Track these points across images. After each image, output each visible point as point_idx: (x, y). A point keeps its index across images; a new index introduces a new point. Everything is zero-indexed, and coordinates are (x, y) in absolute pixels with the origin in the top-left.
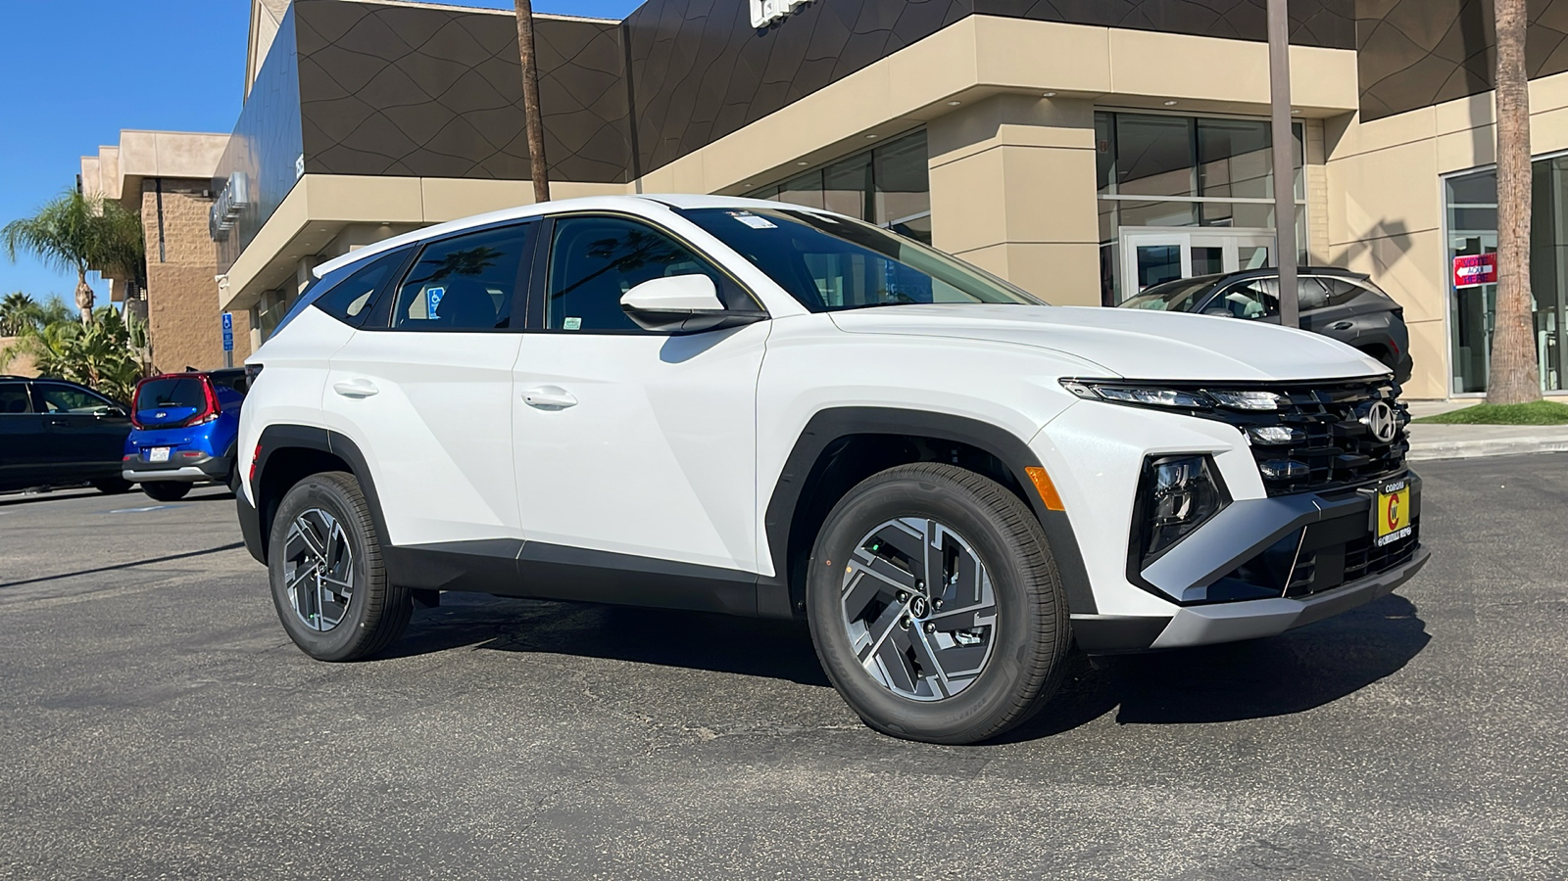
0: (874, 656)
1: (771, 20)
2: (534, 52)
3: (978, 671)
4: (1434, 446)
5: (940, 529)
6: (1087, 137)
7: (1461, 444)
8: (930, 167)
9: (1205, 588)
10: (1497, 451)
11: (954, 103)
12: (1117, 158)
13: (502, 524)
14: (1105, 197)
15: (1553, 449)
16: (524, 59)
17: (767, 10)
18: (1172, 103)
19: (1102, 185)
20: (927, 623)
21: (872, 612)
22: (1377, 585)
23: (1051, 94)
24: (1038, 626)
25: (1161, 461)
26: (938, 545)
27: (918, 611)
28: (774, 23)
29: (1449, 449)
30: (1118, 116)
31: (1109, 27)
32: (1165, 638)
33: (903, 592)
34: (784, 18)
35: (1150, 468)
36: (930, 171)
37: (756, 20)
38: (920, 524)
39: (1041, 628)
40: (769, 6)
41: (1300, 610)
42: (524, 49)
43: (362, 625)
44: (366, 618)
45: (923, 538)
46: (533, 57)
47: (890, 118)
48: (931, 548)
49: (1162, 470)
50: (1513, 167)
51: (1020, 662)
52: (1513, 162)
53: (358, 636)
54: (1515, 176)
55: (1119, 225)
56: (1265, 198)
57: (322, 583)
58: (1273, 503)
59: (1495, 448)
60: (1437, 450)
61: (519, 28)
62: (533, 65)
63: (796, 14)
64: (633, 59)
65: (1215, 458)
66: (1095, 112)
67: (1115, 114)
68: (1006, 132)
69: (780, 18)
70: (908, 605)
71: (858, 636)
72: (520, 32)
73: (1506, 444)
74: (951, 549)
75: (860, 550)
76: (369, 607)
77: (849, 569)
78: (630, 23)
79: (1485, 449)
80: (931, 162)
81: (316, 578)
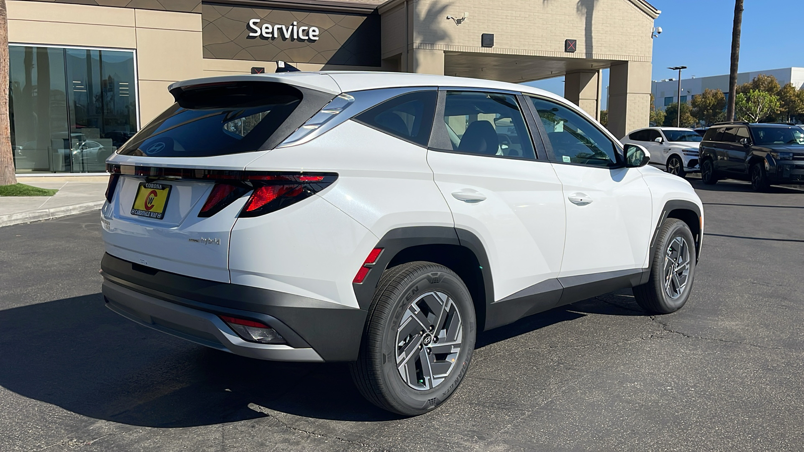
4: (63, 209)
7: (71, 207)
10: (83, 210)
15: (98, 208)
29: (67, 211)
50: (3, 55)
52: (3, 53)
54: (4, 60)
59: (82, 209)
60: (64, 211)
73: (85, 207)
75: (668, 251)
79: (79, 210)
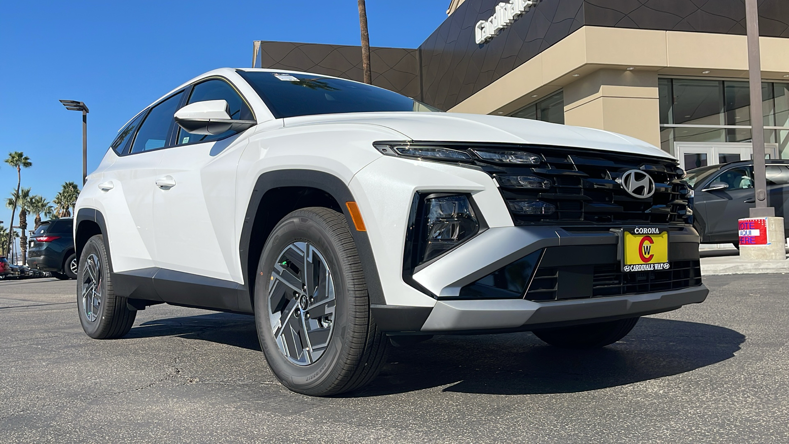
0: (281, 335)
1: (486, 39)
2: (370, 62)
3: (326, 345)
5: (312, 248)
6: (654, 92)
8: (565, 111)
9: (460, 288)
11: (576, 75)
12: (673, 103)
13: (151, 259)
14: (666, 125)
16: (365, 66)
17: (484, 34)
18: (707, 72)
19: (663, 119)
20: (307, 313)
21: (282, 305)
22: (626, 301)
23: (631, 69)
24: (354, 313)
25: (432, 196)
26: (310, 260)
27: (303, 305)
28: (487, 41)
30: (674, 81)
31: (666, 30)
32: (431, 323)
33: (297, 293)
34: (491, 38)
35: (421, 201)
36: (565, 113)
37: (478, 40)
38: (302, 245)
39: (356, 315)
40: (484, 32)
41: (535, 309)
42: (365, 61)
43: (103, 318)
44: (105, 314)
45: (304, 255)
46: (369, 65)
47: (542, 85)
48: (307, 261)
49: (433, 202)
51: (343, 339)
53: (102, 324)
55: (674, 141)
56: (769, 126)
57: (94, 295)
58: (517, 229)
61: (363, 50)
62: (369, 69)
63: (497, 35)
64: (423, 65)
65: (473, 196)
66: (659, 78)
67: (672, 79)
68: (604, 89)
69: (490, 38)
70: (299, 300)
71: (276, 320)
72: (363, 52)
74: (316, 261)
75: (277, 266)
76: (106, 308)
77: (272, 278)
78: (422, 48)
80: (566, 108)
81: (92, 292)
